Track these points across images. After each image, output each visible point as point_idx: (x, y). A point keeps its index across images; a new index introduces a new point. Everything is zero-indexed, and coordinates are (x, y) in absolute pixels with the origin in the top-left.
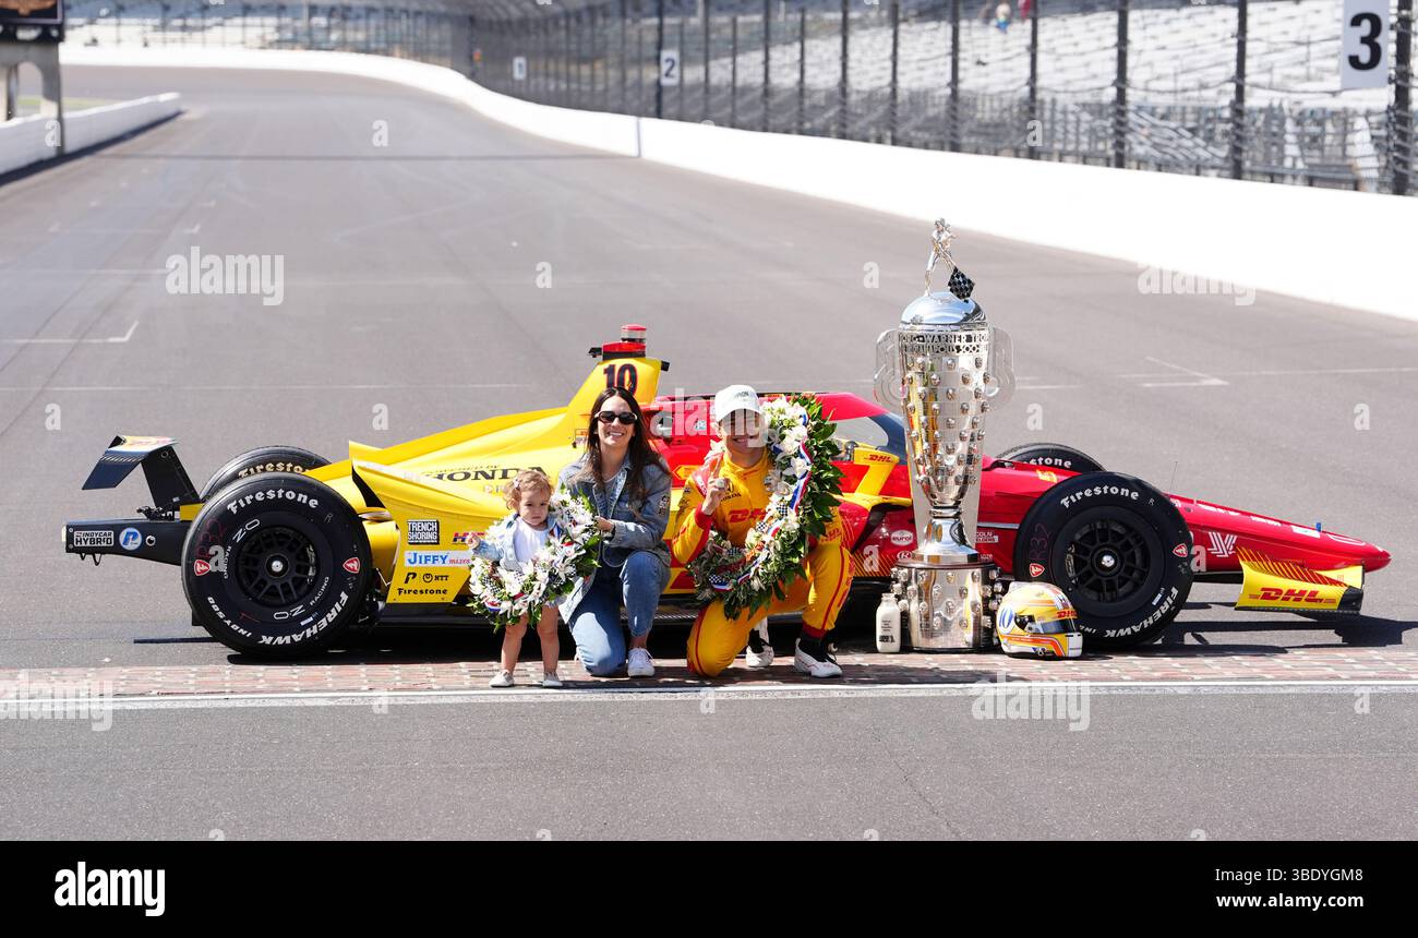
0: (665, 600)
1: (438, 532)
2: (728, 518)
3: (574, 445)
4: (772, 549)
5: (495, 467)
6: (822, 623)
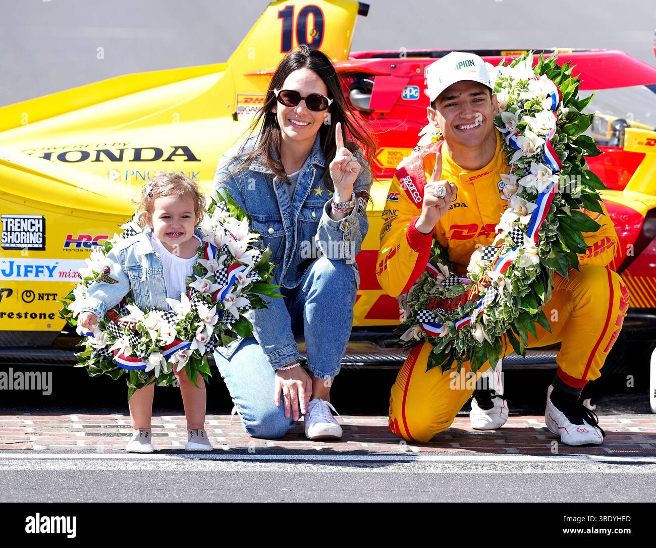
0: (358, 334)
1: (44, 232)
2: (449, 234)
3: (235, 117)
4: (501, 290)
5: (125, 145)
6: (583, 372)
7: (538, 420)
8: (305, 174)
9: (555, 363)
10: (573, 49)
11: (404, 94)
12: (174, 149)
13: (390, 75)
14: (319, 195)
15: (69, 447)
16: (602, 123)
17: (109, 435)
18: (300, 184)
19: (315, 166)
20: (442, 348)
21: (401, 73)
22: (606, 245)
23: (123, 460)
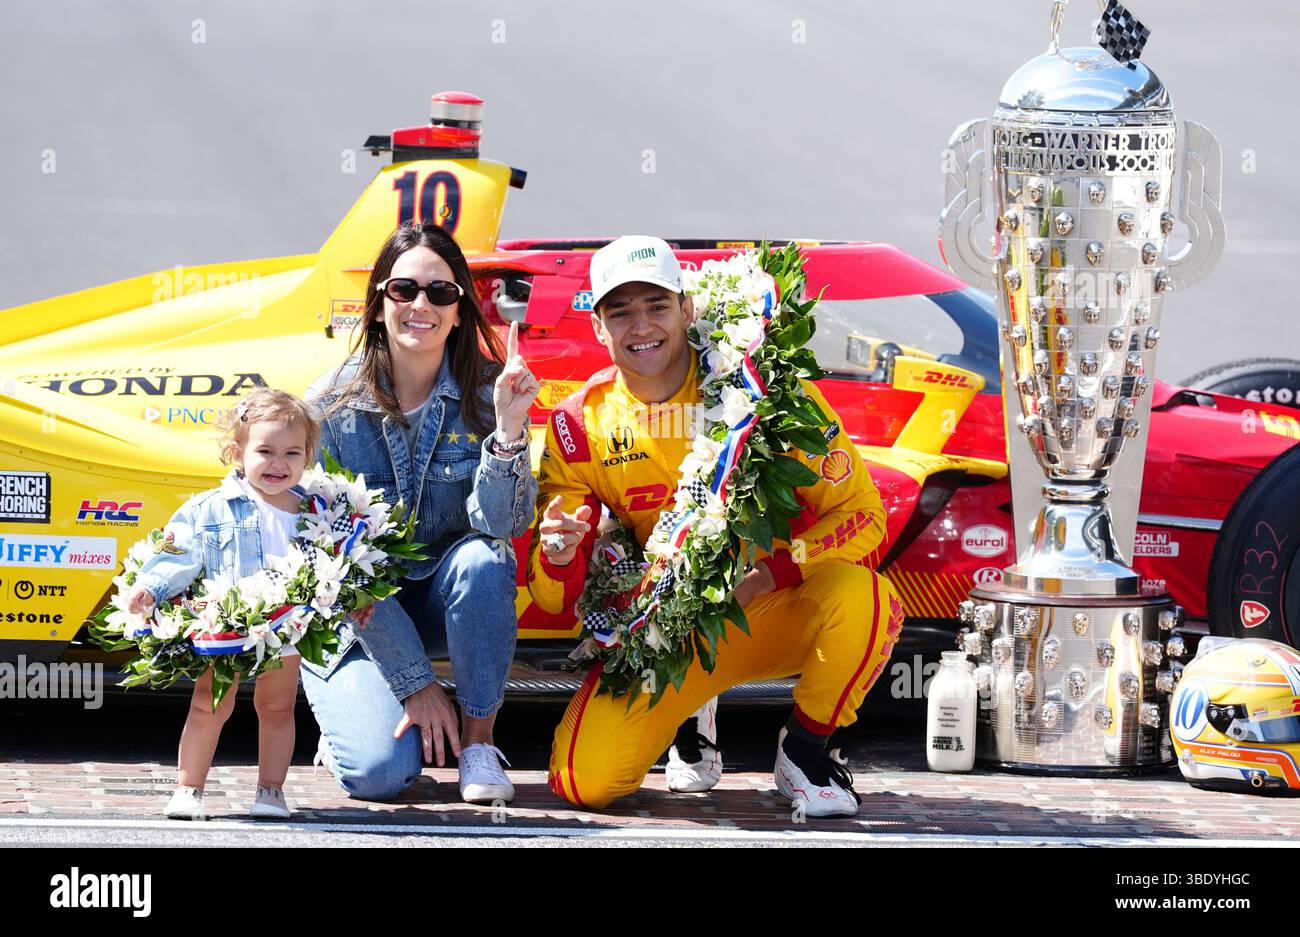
1: (48, 497)
5: (168, 370)
6: (831, 715)
7: (763, 778)
8: (430, 411)
9: (791, 696)
10: (822, 241)
11: (575, 303)
12: (239, 378)
13: (555, 275)
14: (453, 442)
15: (81, 810)
16: (862, 348)
17: (139, 793)
18: (424, 426)
19: (444, 398)
20: (614, 665)
21: (572, 271)
22: (856, 526)
23: (159, 829)
